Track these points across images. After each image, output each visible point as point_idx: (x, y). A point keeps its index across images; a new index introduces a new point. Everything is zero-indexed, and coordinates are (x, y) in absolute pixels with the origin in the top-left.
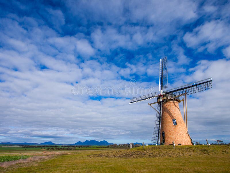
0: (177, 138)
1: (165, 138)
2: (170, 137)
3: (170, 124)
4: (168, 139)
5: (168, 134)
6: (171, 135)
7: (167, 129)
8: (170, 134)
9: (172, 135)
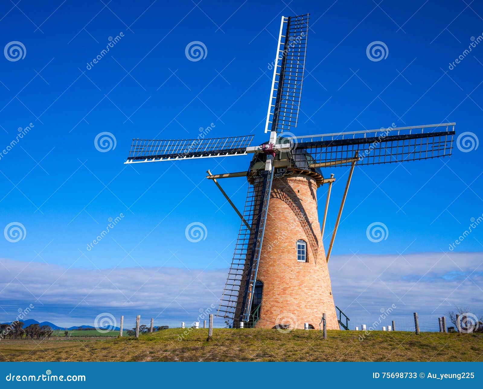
0: (303, 305)
1: (263, 304)
2: (281, 300)
3: (285, 256)
4: (273, 306)
5: (277, 291)
6: (284, 294)
7: (275, 273)
8: (285, 290)
9: (291, 294)
